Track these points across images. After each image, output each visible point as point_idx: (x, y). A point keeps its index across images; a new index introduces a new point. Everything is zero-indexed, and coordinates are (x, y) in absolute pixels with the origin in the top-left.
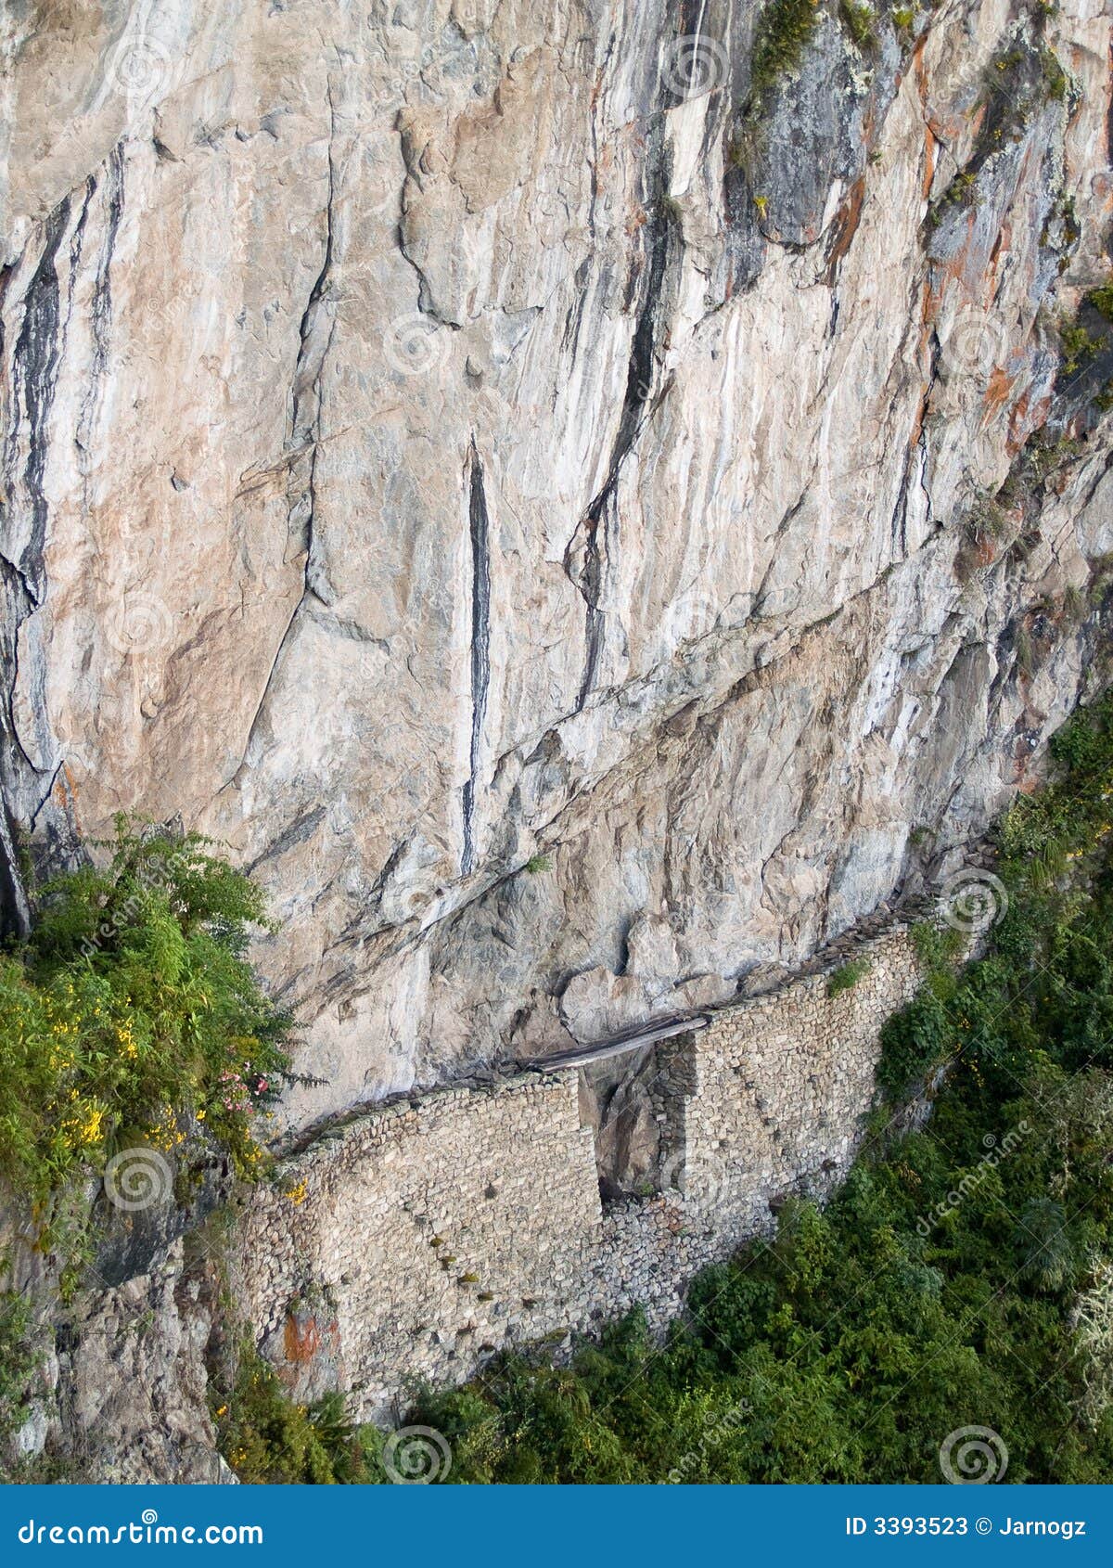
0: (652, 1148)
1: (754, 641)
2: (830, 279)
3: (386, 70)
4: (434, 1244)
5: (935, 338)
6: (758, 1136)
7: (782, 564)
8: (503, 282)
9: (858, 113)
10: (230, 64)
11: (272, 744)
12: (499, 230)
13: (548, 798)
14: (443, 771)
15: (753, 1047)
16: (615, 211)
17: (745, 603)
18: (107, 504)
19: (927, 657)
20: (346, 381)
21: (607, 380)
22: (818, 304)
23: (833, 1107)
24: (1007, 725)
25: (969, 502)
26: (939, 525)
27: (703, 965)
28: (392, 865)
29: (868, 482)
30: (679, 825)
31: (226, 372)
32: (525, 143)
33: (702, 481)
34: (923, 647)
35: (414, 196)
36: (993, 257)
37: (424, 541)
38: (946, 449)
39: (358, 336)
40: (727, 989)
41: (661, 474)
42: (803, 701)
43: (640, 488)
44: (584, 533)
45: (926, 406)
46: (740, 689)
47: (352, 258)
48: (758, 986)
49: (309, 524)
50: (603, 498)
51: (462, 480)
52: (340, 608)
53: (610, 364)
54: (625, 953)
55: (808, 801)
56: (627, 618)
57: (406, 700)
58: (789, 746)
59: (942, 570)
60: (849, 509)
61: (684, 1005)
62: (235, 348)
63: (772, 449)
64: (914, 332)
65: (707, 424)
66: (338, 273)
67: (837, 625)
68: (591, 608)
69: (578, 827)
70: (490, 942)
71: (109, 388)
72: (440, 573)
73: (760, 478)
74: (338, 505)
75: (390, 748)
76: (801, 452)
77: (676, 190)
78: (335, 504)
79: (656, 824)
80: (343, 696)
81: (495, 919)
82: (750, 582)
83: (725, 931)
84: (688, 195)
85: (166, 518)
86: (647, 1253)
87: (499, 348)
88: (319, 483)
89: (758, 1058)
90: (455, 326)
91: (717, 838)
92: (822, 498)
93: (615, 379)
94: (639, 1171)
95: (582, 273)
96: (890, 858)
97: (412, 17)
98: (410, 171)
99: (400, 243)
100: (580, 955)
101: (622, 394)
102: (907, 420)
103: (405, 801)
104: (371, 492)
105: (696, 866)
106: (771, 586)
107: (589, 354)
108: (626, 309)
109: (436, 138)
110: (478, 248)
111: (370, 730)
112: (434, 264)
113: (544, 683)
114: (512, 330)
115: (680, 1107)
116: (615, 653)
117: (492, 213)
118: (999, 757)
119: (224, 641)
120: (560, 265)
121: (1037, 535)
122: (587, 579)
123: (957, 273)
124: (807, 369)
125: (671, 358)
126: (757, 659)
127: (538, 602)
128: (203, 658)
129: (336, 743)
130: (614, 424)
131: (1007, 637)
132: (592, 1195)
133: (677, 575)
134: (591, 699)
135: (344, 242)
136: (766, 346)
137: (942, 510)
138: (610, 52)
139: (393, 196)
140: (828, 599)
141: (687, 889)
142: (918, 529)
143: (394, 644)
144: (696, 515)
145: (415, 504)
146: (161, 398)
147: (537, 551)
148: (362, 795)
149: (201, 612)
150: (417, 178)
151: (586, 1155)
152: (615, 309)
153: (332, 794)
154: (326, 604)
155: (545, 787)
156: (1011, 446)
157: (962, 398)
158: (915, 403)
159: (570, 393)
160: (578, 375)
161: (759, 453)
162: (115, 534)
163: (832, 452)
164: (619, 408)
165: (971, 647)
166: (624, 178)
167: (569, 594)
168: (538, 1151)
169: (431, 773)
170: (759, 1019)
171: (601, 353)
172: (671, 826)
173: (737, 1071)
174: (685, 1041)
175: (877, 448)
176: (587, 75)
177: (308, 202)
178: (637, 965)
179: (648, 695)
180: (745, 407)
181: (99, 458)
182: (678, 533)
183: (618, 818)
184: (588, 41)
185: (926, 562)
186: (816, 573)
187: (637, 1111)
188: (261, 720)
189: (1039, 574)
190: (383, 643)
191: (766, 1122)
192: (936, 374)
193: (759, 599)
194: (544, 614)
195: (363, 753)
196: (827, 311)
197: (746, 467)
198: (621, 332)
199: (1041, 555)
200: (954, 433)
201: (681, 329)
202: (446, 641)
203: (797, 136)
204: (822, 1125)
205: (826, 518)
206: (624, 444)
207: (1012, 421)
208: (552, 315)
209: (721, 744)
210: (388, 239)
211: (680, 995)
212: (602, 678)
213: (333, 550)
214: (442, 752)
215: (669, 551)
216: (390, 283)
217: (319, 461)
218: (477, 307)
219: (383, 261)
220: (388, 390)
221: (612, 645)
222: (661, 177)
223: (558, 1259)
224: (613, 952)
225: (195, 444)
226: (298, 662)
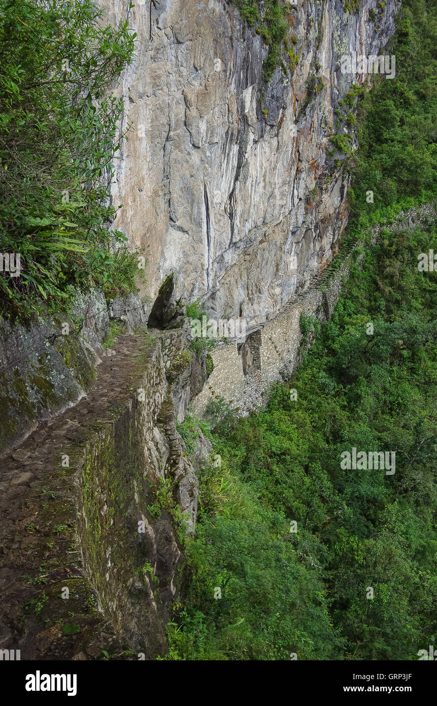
0: (252, 361)
1: (264, 230)
2: (277, 135)
3: (180, 79)
4: (210, 388)
5: (298, 151)
6: (276, 355)
7: (269, 210)
8: (209, 136)
9: (285, 91)
10: (145, 76)
11: (165, 260)
12: (207, 122)
13: (222, 272)
14: (202, 265)
15: (273, 333)
16: (233, 116)
17: (261, 220)
18: (125, 195)
19: (298, 232)
20: (175, 163)
21: (233, 161)
22: (274, 142)
23: (290, 346)
24: (318, 249)
25: (307, 193)
26: (300, 199)
27: (258, 313)
28: (192, 291)
29: (286, 188)
30: (250, 278)
31: (148, 160)
32: (213, 98)
33: (254, 188)
34: (298, 230)
35: (188, 113)
36: (310, 130)
37: (195, 204)
38: (302, 180)
39: (177, 150)
40: (264, 320)
41: (245, 186)
42: (276, 245)
43: (240, 189)
44: (228, 202)
45: (298, 168)
46: (261, 242)
47: (175, 130)
48: (271, 318)
49: (169, 201)
50: (232, 193)
51: (202, 188)
52: (178, 223)
53: (233, 157)
54: (241, 311)
55: (277, 270)
56: (238, 224)
57: (193, 247)
58: (273, 256)
59: (302, 211)
60: (283, 195)
61: (255, 324)
62: (149, 154)
63: (267, 180)
64: (294, 149)
65: (254, 173)
66: (172, 133)
67: (281, 225)
68: (231, 221)
69: (228, 279)
70: (211, 310)
71: (124, 164)
72: (199, 213)
73: (265, 187)
74: (176, 195)
75: (191, 259)
76: (272, 181)
77: (246, 111)
78: (175, 195)
79: (245, 278)
80: (179, 246)
81: (212, 304)
82: (262, 214)
83: (262, 304)
84: (248, 112)
85: (138, 199)
86: (254, 386)
87: (208, 154)
88: (171, 190)
89: (274, 335)
90: (199, 148)
91: (258, 281)
92: (277, 192)
93: (234, 161)
94: (249, 366)
95: (227, 133)
96: (294, 284)
97: (185, 65)
98: (187, 106)
99: (185, 125)
100: (231, 313)
101: (236, 165)
102: (294, 172)
103: (194, 274)
104: (183, 192)
105: (254, 288)
106: (267, 215)
107: (228, 155)
108: (236, 143)
109: (192, 97)
110: (203, 127)
111: (186, 255)
112: (193, 132)
113: (222, 241)
114: (211, 149)
115: (258, 349)
116: (236, 233)
117: (206, 117)
118: (316, 257)
119: (153, 233)
120: (221, 131)
121: (322, 201)
122: (230, 214)
123: (303, 134)
124: (273, 159)
125: (247, 155)
126: (265, 234)
127: (220, 221)
128: (149, 237)
129: (179, 259)
130: (234, 173)
131: (316, 227)
132: (242, 373)
133: (249, 212)
134: (231, 246)
135: (173, 124)
136: (265, 153)
137: (301, 196)
138: (230, 74)
139: (183, 112)
140: (278, 219)
141: (253, 294)
142: (296, 200)
143: (190, 232)
144: (253, 197)
145: (193, 195)
146: (136, 167)
147: (218, 207)
148: (185, 272)
149: (147, 225)
150: (189, 108)
151: (240, 362)
152: (234, 143)
153: (179, 273)
154: (175, 222)
155: (221, 269)
156: (315, 178)
157: (305, 166)
158: (296, 168)
159: (224, 165)
160: (226, 160)
161: (264, 180)
162: (128, 204)
163: (278, 180)
164: (236, 169)
165: (308, 229)
166: (234, 108)
167: (227, 217)
168: (230, 362)
169: (200, 266)
170: (274, 325)
171: (231, 154)
172: (248, 278)
173: (270, 339)
174: (258, 332)
175: (288, 179)
176: (225, 80)
177: (164, 114)
178: (244, 314)
179: (242, 245)
180: (261, 168)
181: (122, 183)
182: (249, 202)
183: (236, 278)
184: (225, 71)
185: (298, 209)
186: (276, 212)
187: (247, 352)
188: (163, 252)
189: (322, 211)
190: (187, 232)
191: (277, 352)
192: (299, 160)
193: (265, 218)
194: (221, 224)
195: (185, 261)
196: (276, 143)
197: (262, 184)
198: (235, 148)
199: (322, 206)
200: (303, 175)
201: (249, 148)
202: (201, 231)
203: (273, 97)
204: (289, 351)
205: (278, 197)
206: (236, 179)
207: (316, 172)
208: (220, 145)
209: (258, 257)
210: (182, 124)
211: (254, 321)
212: (234, 240)
213: (176, 208)
214: (202, 260)
215: (247, 206)
216: (184, 136)
217: (171, 184)
218: (203, 142)
219: (182, 130)
220: (185, 164)
221: (236, 231)
222: (243, 107)
223: (236, 389)
224: (238, 311)
225: (143, 179)
226: (169, 238)
